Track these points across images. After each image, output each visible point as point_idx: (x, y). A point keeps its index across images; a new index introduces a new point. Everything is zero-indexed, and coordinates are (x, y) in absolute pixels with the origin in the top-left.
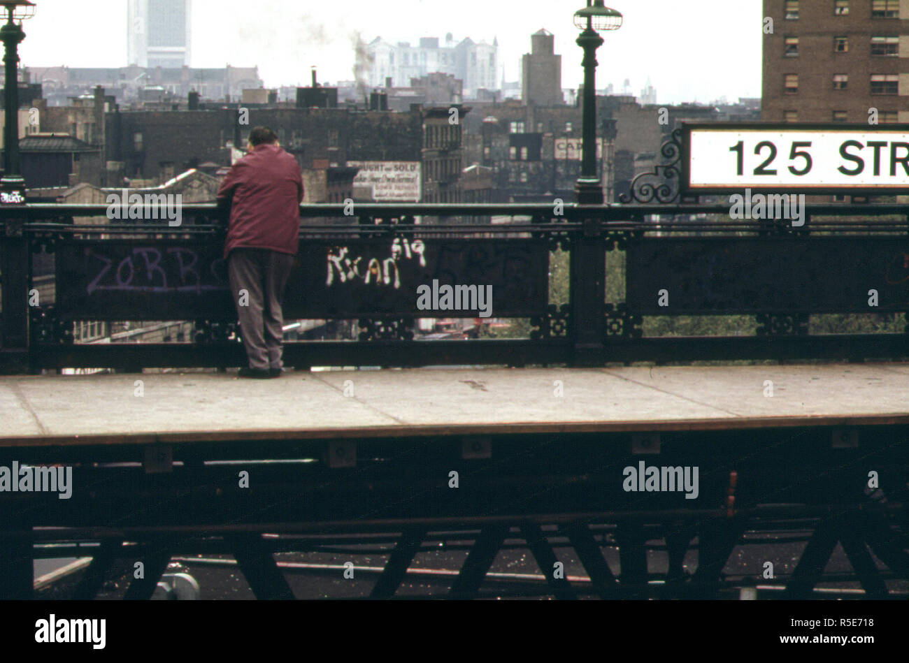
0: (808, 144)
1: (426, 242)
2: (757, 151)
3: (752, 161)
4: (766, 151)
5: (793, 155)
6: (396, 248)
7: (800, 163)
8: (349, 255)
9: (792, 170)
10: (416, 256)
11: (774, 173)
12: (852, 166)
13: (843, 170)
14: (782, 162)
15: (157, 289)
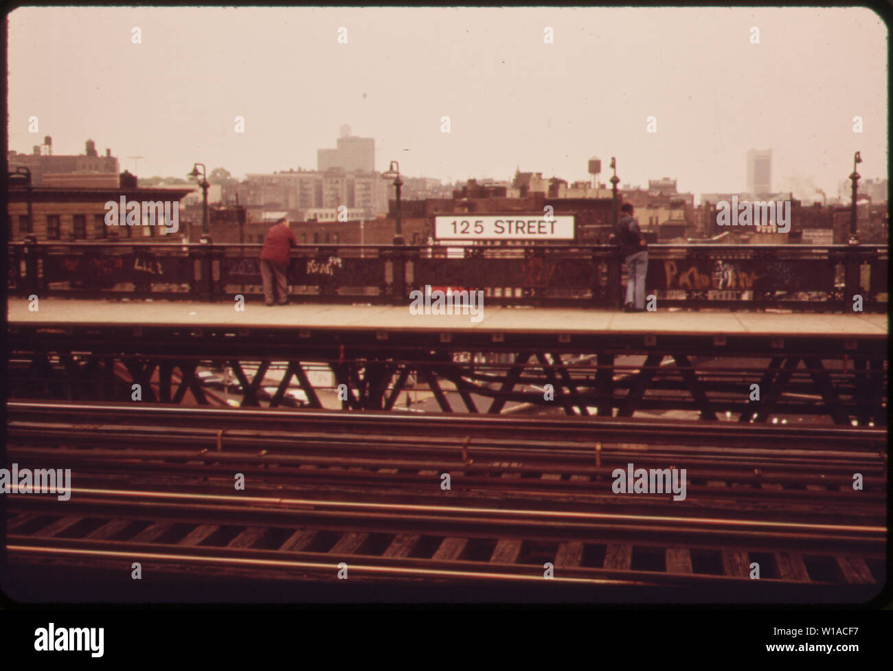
0: (481, 222)
1: (342, 259)
2: (462, 224)
3: (460, 228)
4: (465, 225)
5: (476, 226)
6: (331, 260)
7: (479, 229)
8: (316, 263)
9: (476, 232)
10: (338, 264)
11: (468, 233)
12: (500, 230)
13: (496, 232)
14: (472, 229)
15: (252, 274)
